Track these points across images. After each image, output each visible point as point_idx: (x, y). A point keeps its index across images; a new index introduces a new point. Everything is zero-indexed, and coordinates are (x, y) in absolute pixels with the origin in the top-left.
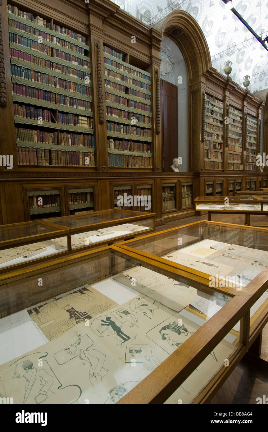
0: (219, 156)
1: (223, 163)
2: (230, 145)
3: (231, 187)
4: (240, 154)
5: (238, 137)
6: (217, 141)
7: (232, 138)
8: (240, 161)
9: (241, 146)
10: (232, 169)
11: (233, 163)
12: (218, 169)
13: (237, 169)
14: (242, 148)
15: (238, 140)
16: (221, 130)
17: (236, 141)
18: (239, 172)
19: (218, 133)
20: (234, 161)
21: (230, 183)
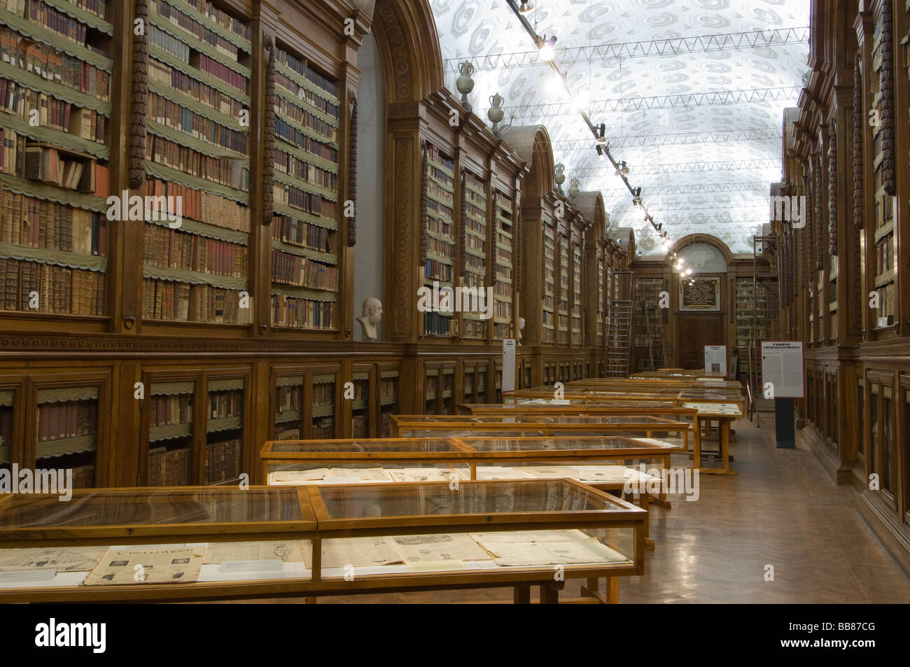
0: (75, 233)
1: (108, 277)
2: (164, 182)
3: (175, 419)
4: (243, 239)
5: (228, 152)
6: (58, 138)
7: (180, 146)
8: (237, 275)
9: (244, 201)
10: (183, 317)
11: (192, 286)
12: (67, 314)
13: (219, 320)
14: (248, 211)
15: (224, 165)
16: (92, 85)
17: (210, 166)
18: (236, 335)
19: (69, 94)
20: (194, 274)
21: (165, 397)
